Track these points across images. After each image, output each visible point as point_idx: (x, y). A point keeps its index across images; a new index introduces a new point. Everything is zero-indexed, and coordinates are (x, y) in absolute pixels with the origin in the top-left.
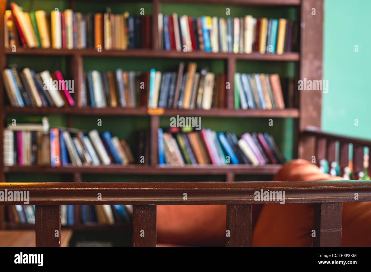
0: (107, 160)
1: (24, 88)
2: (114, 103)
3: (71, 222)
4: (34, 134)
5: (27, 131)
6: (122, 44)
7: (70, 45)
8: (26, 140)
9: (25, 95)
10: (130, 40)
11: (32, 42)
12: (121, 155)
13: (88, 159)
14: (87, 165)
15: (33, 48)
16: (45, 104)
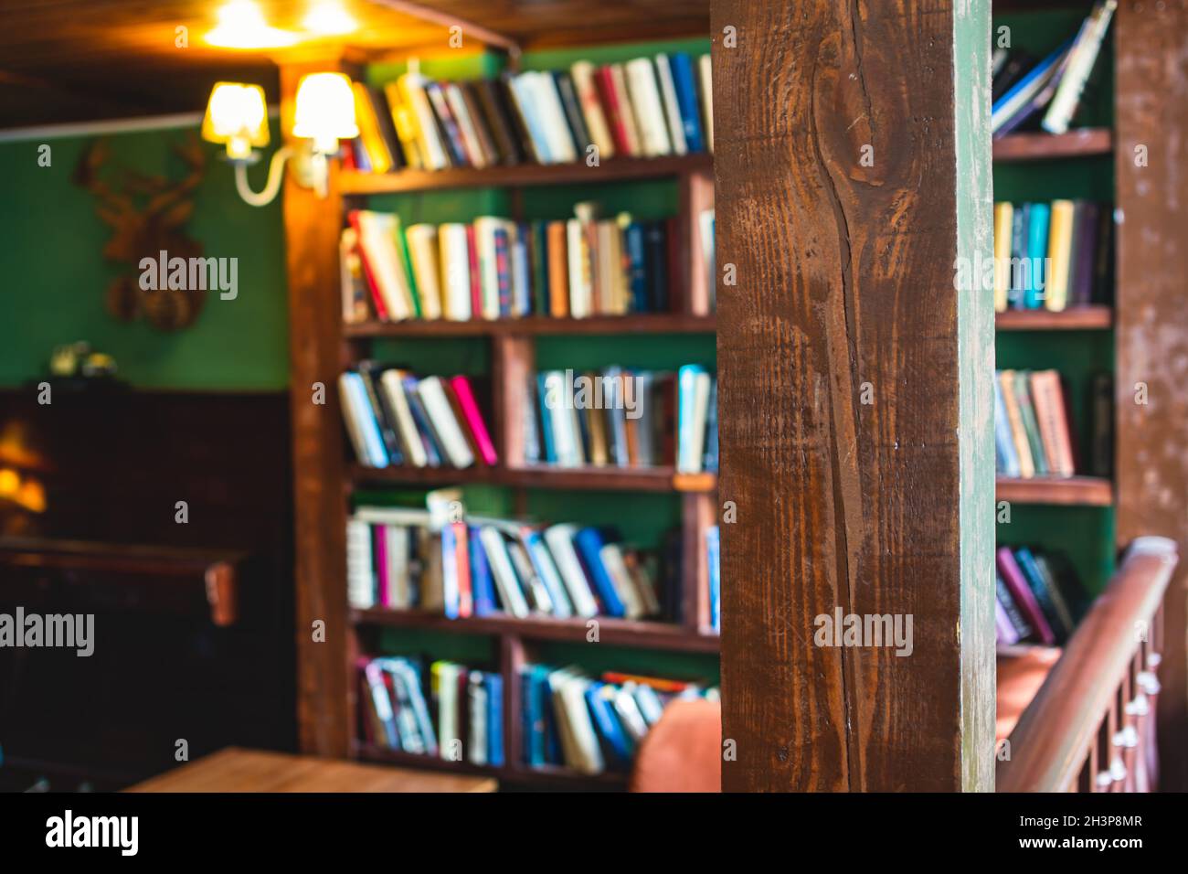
0: (587, 605)
1: (386, 421)
2: (599, 458)
3: (498, 759)
4: (413, 531)
5: (398, 526)
6: (616, 300)
7: (491, 310)
8: (397, 545)
9: (390, 437)
10: (634, 287)
11: (398, 306)
12: (626, 593)
13: (543, 600)
14: (541, 615)
15: (404, 322)
16: (434, 459)
